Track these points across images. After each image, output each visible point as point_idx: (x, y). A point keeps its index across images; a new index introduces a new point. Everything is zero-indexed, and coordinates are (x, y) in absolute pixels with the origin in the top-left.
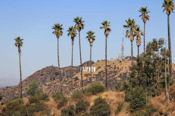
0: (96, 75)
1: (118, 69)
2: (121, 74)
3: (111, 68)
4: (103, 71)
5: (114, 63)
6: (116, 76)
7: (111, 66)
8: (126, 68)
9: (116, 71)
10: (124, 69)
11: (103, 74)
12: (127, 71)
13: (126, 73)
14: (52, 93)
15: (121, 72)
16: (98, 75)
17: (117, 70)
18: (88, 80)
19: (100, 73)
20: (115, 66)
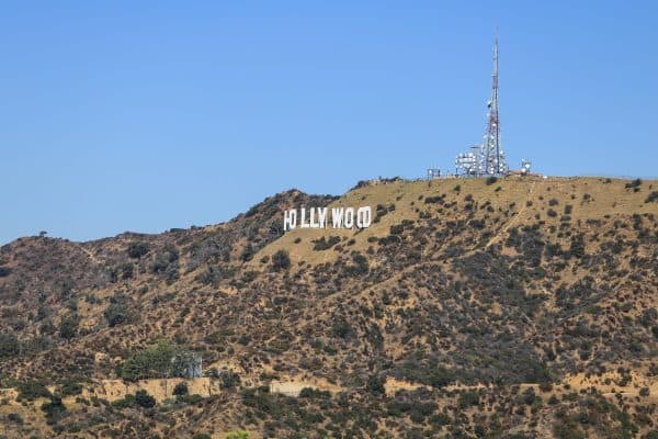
0: (382, 241)
1: (490, 210)
2: (513, 231)
3: (451, 210)
4: (412, 222)
5: (458, 189)
6: (493, 241)
7: (448, 201)
8: (529, 204)
9: (483, 222)
10: (521, 208)
11: (413, 234)
12: (538, 217)
13: (535, 227)
14: (194, 320)
15: (513, 222)
16: (392, 239)
17: (487, 217)
18: (350, 264)
19: (396, 230)
20: (469, 198)
